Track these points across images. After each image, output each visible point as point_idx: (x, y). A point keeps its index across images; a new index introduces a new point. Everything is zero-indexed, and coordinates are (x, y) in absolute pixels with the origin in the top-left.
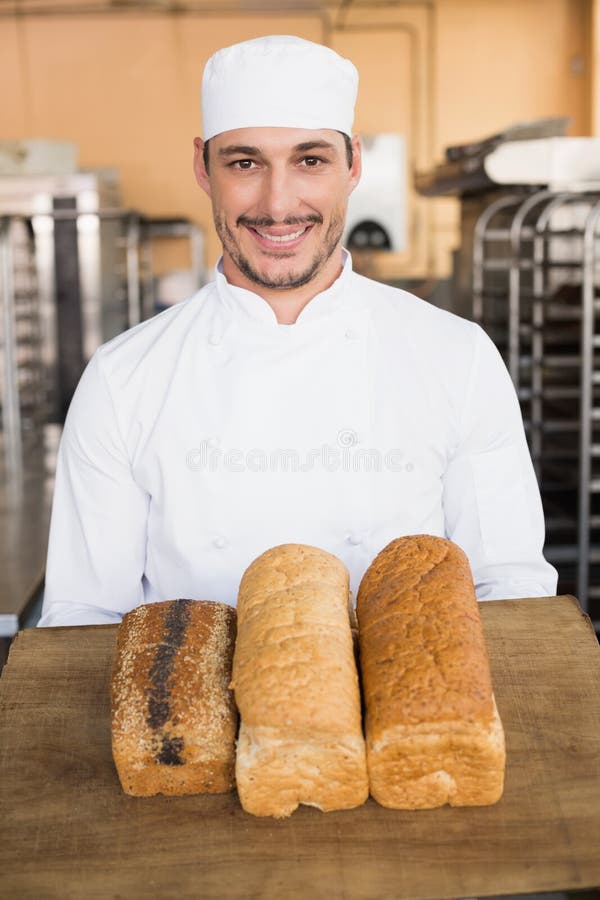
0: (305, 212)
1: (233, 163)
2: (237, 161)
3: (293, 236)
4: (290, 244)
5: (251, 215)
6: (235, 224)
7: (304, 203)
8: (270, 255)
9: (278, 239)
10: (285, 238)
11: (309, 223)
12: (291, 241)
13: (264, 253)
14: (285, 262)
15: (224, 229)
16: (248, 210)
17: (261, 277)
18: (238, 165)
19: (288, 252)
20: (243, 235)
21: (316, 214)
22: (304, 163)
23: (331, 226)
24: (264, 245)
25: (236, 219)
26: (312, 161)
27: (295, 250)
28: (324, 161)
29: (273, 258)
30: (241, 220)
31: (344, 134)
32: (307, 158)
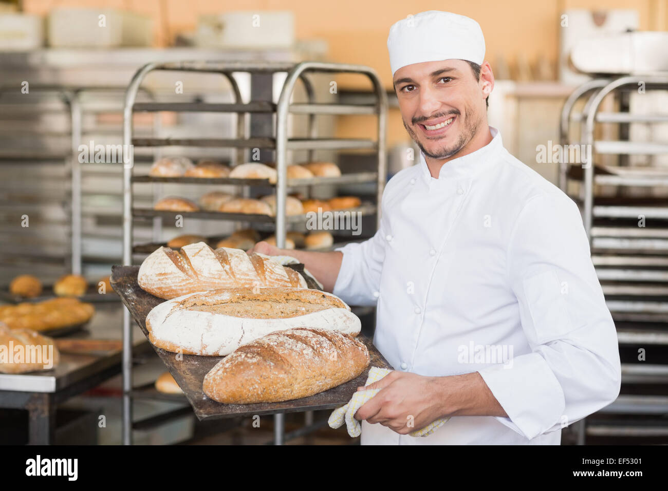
0: (446, 109)
1: (402, 89)
2: (405, 87)
3: (443, 125)
4: (441, 131)
5: (417, 116)
6: (411, 123)
7: (444, 104)
8: (431, 139)
9: (433, 128)
10: (438, 126)
11: (452, 115)
12: (442, 128)
13: (428, 138)
14: (440, 141)
15: (408, 128)
16: (415, 113)
17: (429, 153)
18: (406, 89)
19: (441, 135)
20: (417, 129)
21: (455, 110)
22: (442, 81)
23: (466, 115)
24: (427, 134)
25: (411, 121)
26: (447, 79)
27: (445, 134)
28: (454, 79)
29: (434, 141)
30: (414, 121)
31: (467, 61)
32: (444, 78)
